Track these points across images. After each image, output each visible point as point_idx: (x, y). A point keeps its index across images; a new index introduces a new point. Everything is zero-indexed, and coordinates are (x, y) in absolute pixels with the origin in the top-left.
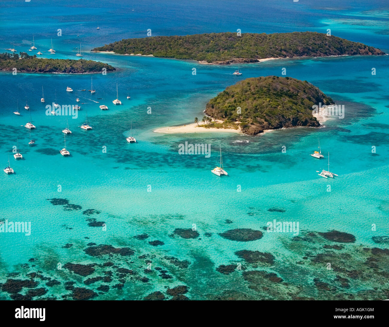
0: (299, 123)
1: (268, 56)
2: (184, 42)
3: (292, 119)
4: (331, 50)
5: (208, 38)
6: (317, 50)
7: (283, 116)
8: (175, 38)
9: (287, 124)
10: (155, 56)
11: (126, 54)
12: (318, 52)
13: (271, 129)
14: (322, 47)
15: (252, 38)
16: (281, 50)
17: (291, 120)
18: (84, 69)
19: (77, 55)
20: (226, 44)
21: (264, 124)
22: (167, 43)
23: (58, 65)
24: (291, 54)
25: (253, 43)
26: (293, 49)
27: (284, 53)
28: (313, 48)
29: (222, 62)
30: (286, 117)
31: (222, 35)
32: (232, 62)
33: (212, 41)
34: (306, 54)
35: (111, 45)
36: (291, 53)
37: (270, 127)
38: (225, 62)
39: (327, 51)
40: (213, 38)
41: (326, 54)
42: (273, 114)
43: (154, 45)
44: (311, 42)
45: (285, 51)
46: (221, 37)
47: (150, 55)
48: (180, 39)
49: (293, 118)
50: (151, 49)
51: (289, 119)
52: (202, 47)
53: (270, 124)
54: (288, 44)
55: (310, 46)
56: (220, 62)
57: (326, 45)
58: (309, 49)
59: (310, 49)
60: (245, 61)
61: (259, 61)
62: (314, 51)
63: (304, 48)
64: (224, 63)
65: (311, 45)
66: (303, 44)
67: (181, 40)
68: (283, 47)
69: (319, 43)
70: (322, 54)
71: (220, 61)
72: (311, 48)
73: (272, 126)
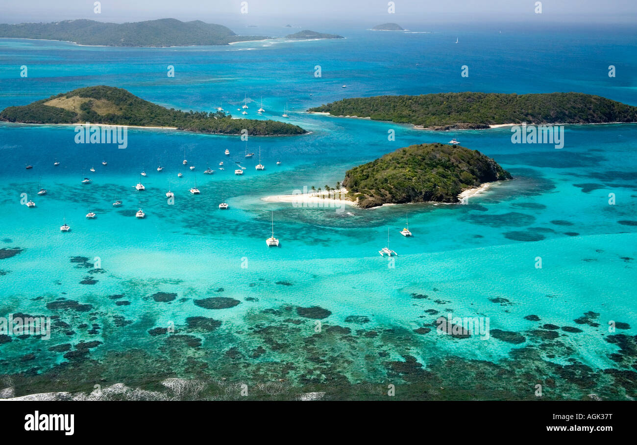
0: (433, 198)
1: (507, 122)
2: (413, 103)
3: (423, 193)
4: (595, 115)
5: (442, 99)
6: (576, 116)
7: (413, 189)
8: (404, 98)
9: (417, 198)
10: (372, 119)
11: (341, 116)
12: (576, 118)
13: (394, 203)
14: (583, 112)
15: (496, 99)
16: (527, 115)
17: (423, 195)
18: (267, 131)
19: (283, 116)
20: (461, 106)
21: (386, 197)
22: (393, 104)
23: (241, 125)
24: (539, 120)
25: (494, 106)
26: (542, 113)
27: (530, 118)
28: (570, 113)
29: (440, 127)
30: (418, 190)
31: (460, 95)
32: (454, 127)
33: (445, 103)
34: (559, 120)
35: (329, 105)
36: (540, 118)
37: (394, 200)
38: (444, 127)
39: (589, 117)
40: (448, 99)
41: (587, 120)
42: (401, 186)
43: (377, 106)
44: (569, 106)
45: (532, 115)
46: (458, 98)
47: (367, 118)
48: (410, 99)
49: (426, 192)
50: (371, 110)
51: (421, 193)
52: (431, 108)
53: (393, 197)
54: (537, 107)
55: (566, 110)
56: (437, 127)
57: (589, 109)
58: (564, 114)
59: (566, 115)
60: (471, 127)
61: (489, 127)
62: (570, 117)
63: (558, 112)
64: (441, 129)
65: (568, 109)
66: (557, 107)
67: (410, 101)
68: (530, 111)
69: (580, 107)
70: (581, 120)
71: (438, 125)
72: (567, 113)
73: (396, 200)
